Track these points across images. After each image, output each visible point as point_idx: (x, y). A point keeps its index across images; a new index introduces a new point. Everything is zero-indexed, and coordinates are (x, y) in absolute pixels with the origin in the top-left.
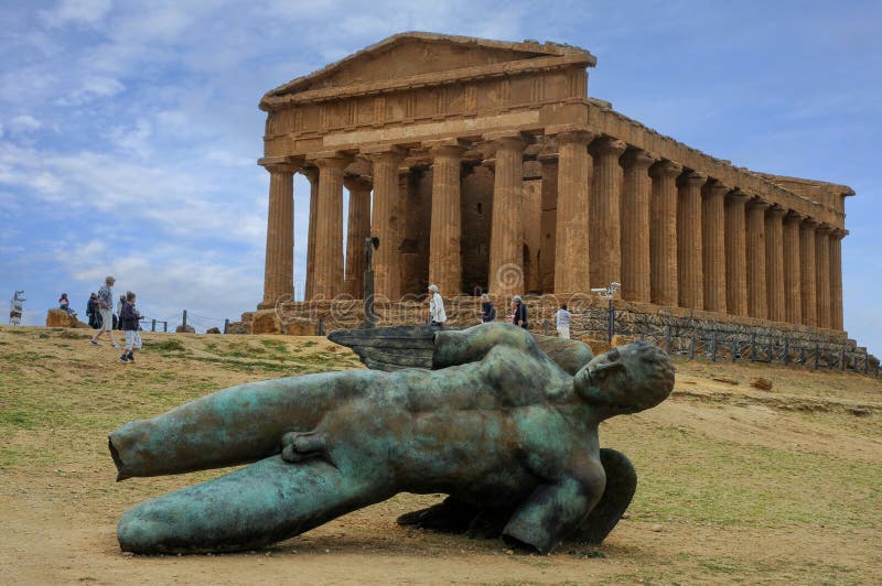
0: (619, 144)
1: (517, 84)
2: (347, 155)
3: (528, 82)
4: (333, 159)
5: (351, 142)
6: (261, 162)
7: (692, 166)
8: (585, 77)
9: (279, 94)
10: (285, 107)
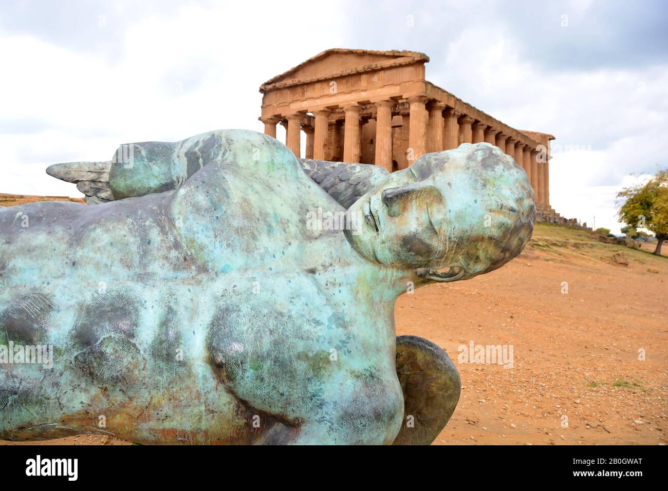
0: (443, 104)
1: (388, 73)
2: (303, 113)
3: (394, 72)
4: (295, 115)
5: (303, 106)
6: (260, 119)
7: (479, 119)
8: (424, 68)
9: (268, 84)
10: (271, 91)
